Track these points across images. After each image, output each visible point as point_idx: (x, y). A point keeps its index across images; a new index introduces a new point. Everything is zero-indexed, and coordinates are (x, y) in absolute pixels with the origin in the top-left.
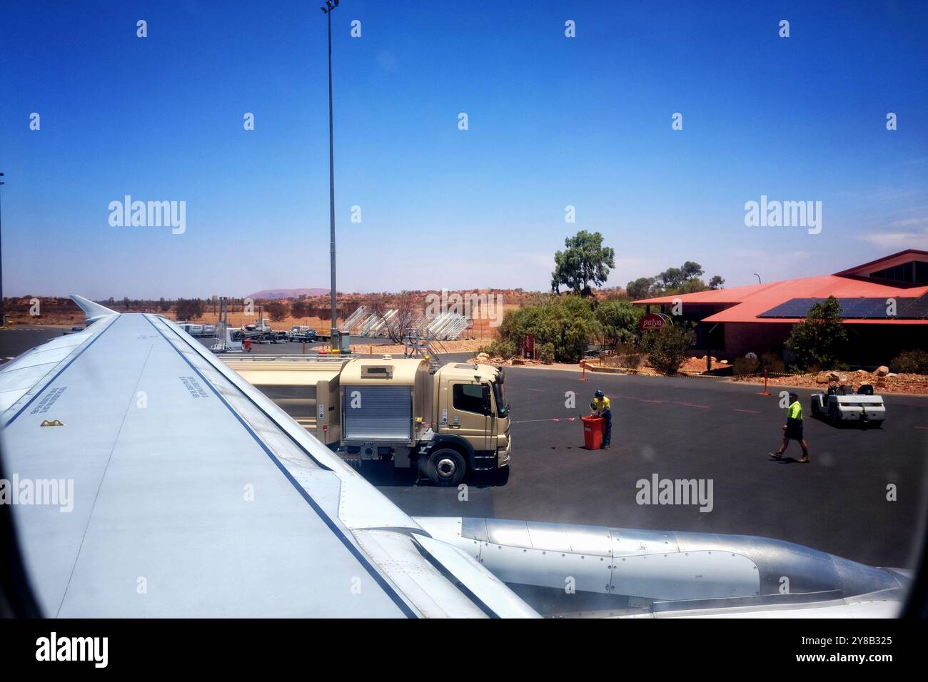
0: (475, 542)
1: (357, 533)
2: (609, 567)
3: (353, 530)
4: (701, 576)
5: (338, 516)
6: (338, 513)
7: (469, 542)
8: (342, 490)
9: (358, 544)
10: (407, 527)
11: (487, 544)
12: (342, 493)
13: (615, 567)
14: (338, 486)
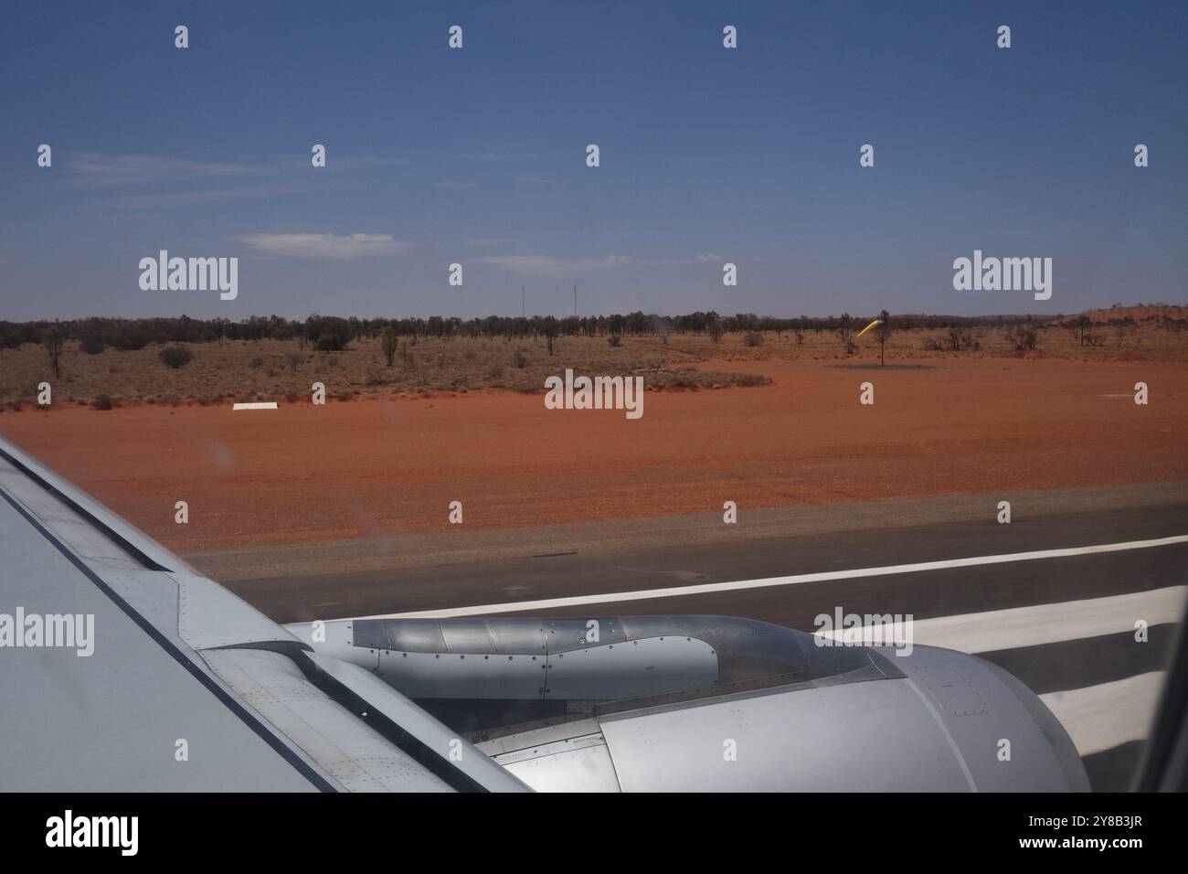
0: (372, 651)
1: (209, 655)
2: (544, 667)
3: (200, 650)
4: (652, 668)
5: (178, 635)
6: (178, 629)
7: (364, 652)
8: (181, 598)
9: (210, 669)
10: (278, 640)
11: (387, 653)
12: (181, 601)
13: (550, 666)
14: (176, 591)
